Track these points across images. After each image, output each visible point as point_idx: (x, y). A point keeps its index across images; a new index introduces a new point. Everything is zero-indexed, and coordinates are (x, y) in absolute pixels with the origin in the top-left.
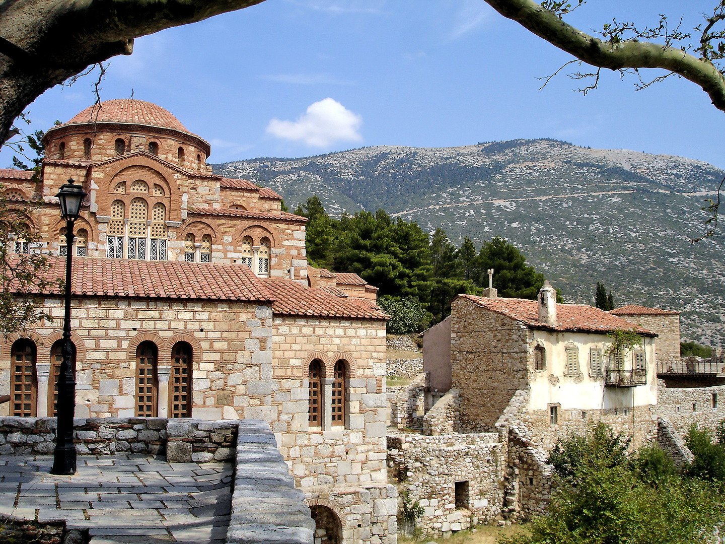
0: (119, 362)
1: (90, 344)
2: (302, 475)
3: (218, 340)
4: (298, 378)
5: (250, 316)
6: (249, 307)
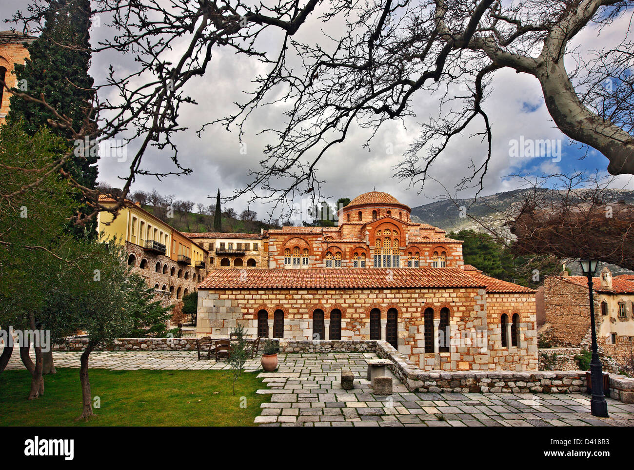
0: (417, 318)
1: (404, 310)
3: (461, 306)
4: (496, 323)
5: (475, 294)
6: (475, 290)
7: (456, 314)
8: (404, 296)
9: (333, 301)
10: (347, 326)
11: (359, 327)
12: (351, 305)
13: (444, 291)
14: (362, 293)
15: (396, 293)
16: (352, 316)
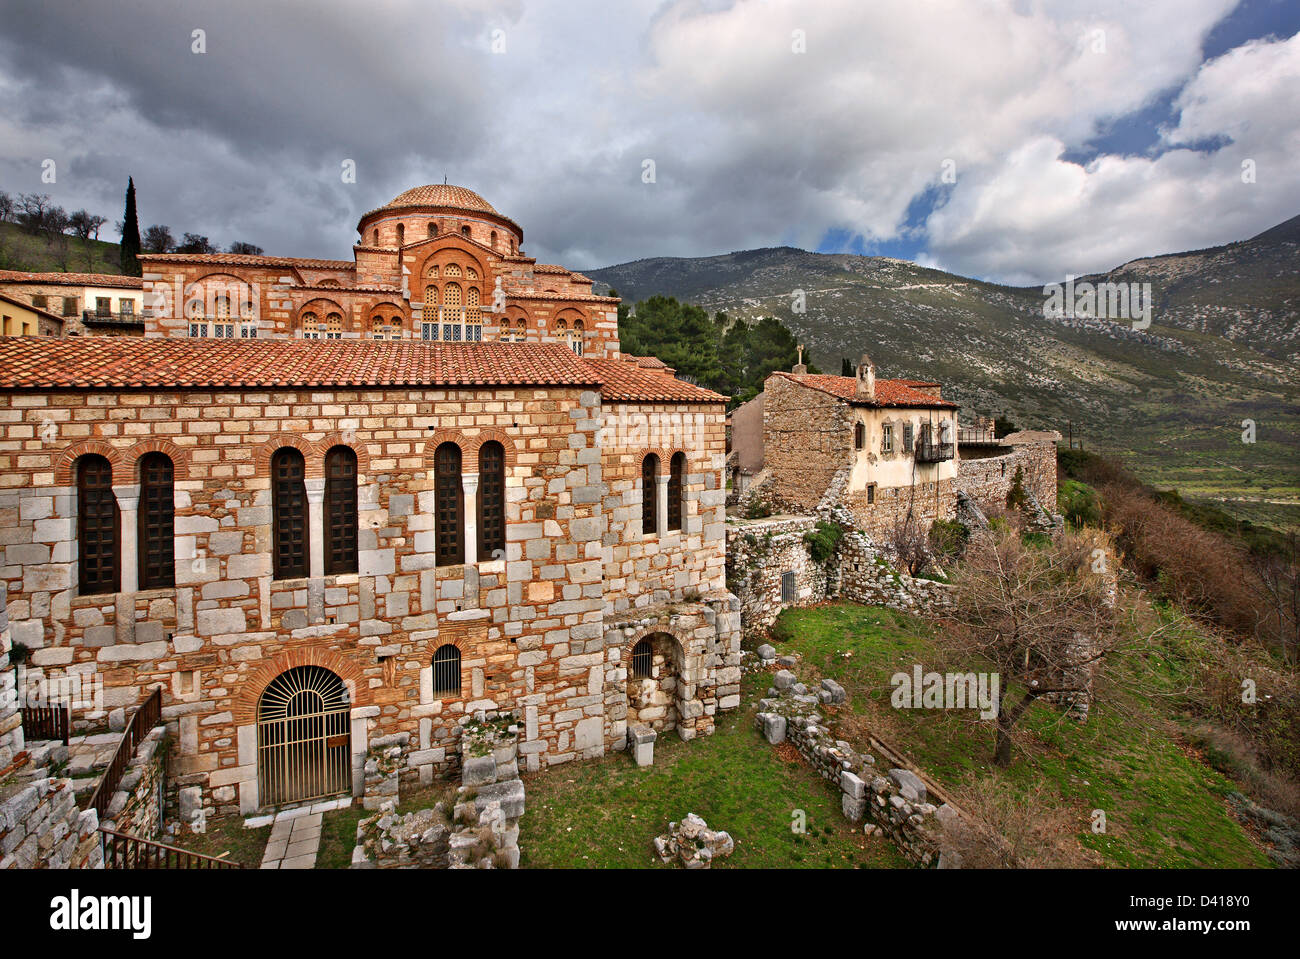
0: (412, 472)
1: (374, 450)
2: (637, 593)
3: (535, 436)
4: (631, 477)
5: (574, 404)
6: (573, 393)
7: (521, 458)
8: (376, 409)
10: (194, 503)
11: (232, 504)
12: (207, 440)
13: (489, 396)
14: (243, 404)
15: (350, 402)
16: (210, 473)
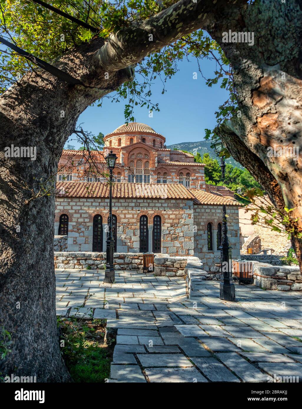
0: (133, 223)
1: (122, 216)
3: (172, 214)
4: (204, 230)
5: (184, 205)
6: (184, 201)
7: (166, 221)
8: (123, 204)
9: (62, 208)
10: (73, 229)
11: (83, 229)
12: (77, 211)
13: (157, 201)
14: (87, 202)
15: (116, 202)
16: (78, 220)
